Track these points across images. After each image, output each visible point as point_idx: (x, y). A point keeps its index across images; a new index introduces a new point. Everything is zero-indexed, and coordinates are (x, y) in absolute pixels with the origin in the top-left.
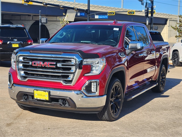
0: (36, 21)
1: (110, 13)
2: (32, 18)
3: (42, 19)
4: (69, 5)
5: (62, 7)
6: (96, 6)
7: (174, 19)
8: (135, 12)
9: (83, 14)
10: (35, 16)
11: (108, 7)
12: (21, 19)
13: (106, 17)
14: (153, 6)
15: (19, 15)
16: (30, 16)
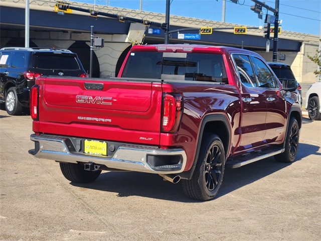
0: (76, 41)
1: (205, 30)
2: (69, 36)
3: (95, 39)
4: (134, 15)
5: (122, 18)
6: (180, 17)
7: (312, 42)
8: (246, 30)
9: (158, 31)
10: (75, 32)
11: (201, 20)
12: (52, 38)
13: (197, 36)
14: (278, 21)
15: (46, 31)
16: (67, 34)
